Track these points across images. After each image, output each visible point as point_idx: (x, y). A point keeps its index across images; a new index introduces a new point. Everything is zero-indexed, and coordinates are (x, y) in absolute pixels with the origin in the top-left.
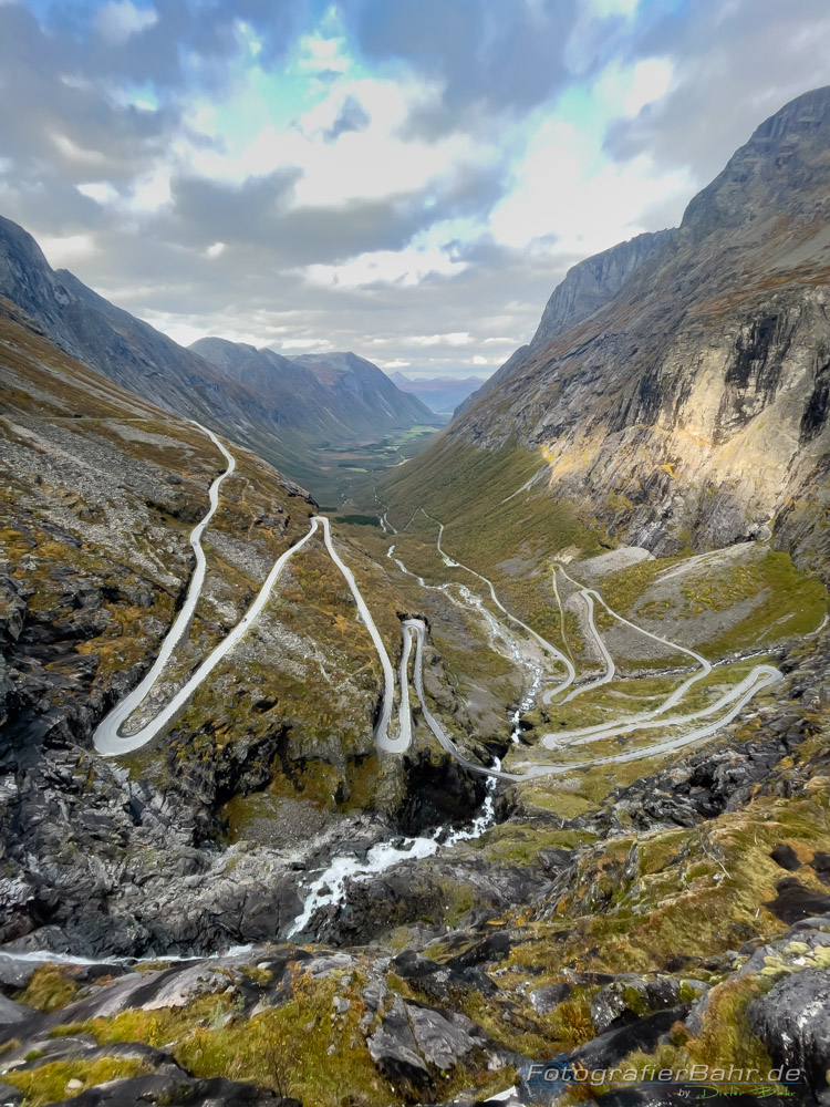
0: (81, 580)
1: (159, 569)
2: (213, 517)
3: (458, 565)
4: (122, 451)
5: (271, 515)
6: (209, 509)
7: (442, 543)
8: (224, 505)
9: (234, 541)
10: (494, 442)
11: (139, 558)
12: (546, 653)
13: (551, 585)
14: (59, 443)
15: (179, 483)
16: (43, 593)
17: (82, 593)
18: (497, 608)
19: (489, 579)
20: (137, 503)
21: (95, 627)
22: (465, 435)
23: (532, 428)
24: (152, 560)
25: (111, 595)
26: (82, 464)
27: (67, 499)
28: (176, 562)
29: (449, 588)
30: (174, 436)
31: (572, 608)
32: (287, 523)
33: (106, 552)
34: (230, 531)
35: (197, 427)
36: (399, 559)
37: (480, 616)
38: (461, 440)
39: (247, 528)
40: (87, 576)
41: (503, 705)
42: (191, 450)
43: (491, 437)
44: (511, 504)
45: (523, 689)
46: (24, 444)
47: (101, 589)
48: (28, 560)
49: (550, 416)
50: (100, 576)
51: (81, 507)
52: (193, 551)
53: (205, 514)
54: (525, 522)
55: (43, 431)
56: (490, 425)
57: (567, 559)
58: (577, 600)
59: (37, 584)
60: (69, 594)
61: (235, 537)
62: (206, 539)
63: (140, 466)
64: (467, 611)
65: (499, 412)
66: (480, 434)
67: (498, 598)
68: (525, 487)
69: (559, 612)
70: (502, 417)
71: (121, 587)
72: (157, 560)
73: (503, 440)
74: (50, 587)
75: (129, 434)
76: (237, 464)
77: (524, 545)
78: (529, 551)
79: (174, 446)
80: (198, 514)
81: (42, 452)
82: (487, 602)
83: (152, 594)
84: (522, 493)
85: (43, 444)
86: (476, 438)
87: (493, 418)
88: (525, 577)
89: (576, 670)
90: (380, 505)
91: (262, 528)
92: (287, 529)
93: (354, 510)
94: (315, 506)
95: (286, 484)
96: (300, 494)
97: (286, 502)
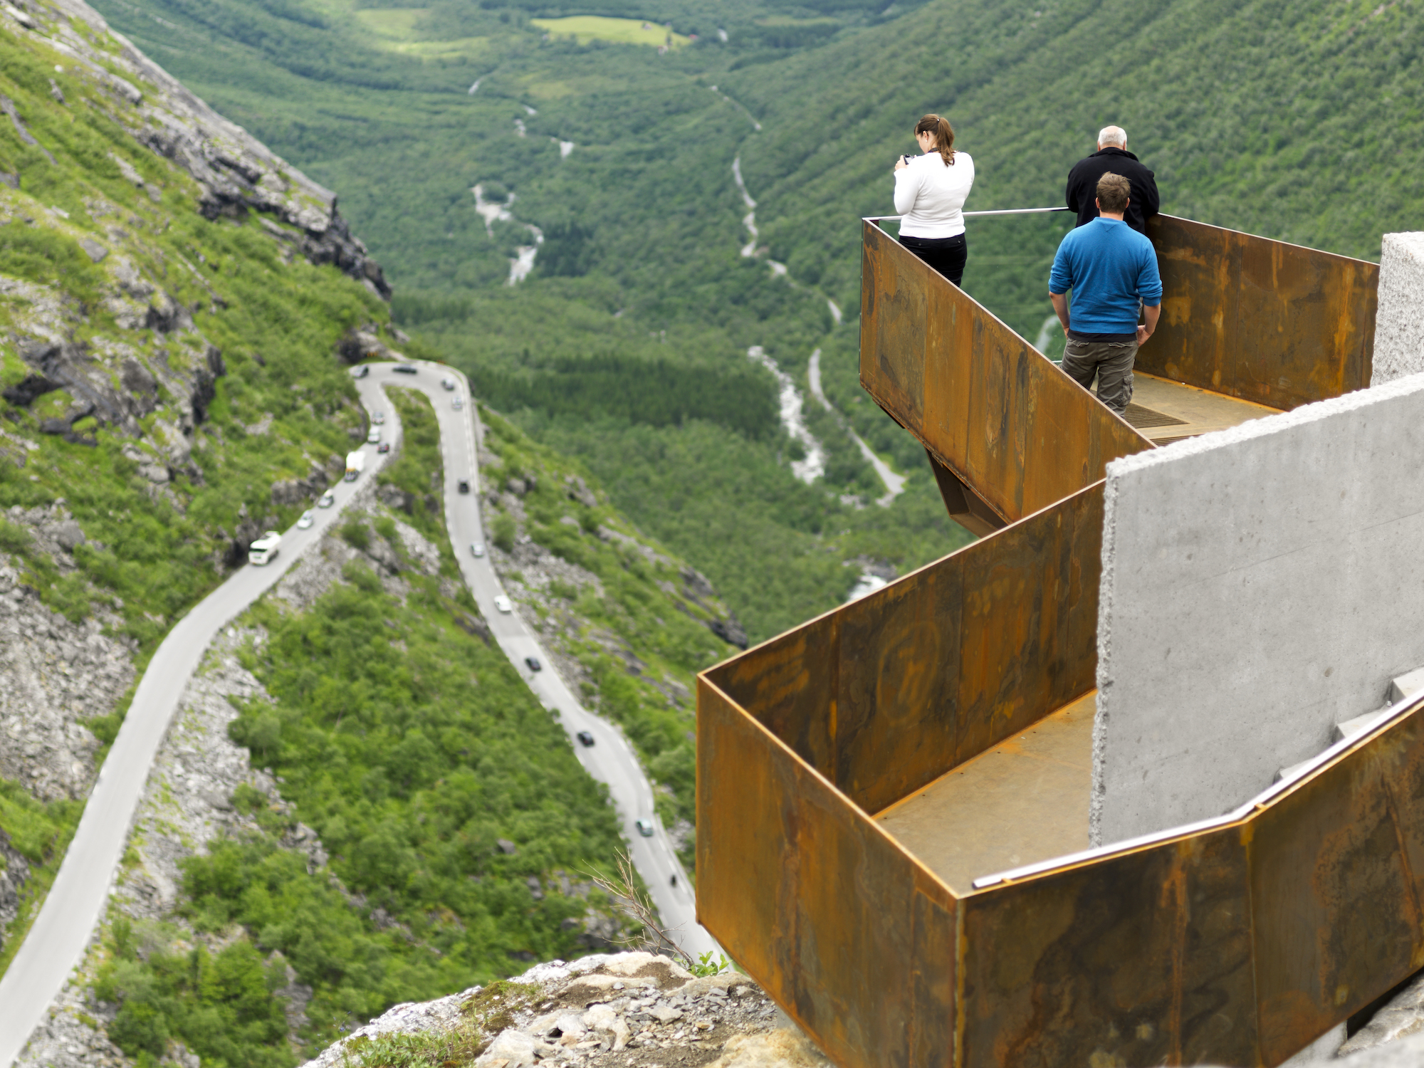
5: (102, 346)
32: (204, 397)
90: (780, 284)
91: (52, 431)
92: (202, 443)
93: (598, 317)
94: (369, 285)
95: (187, 129)
96: (273, 198)
97: (192, 255)
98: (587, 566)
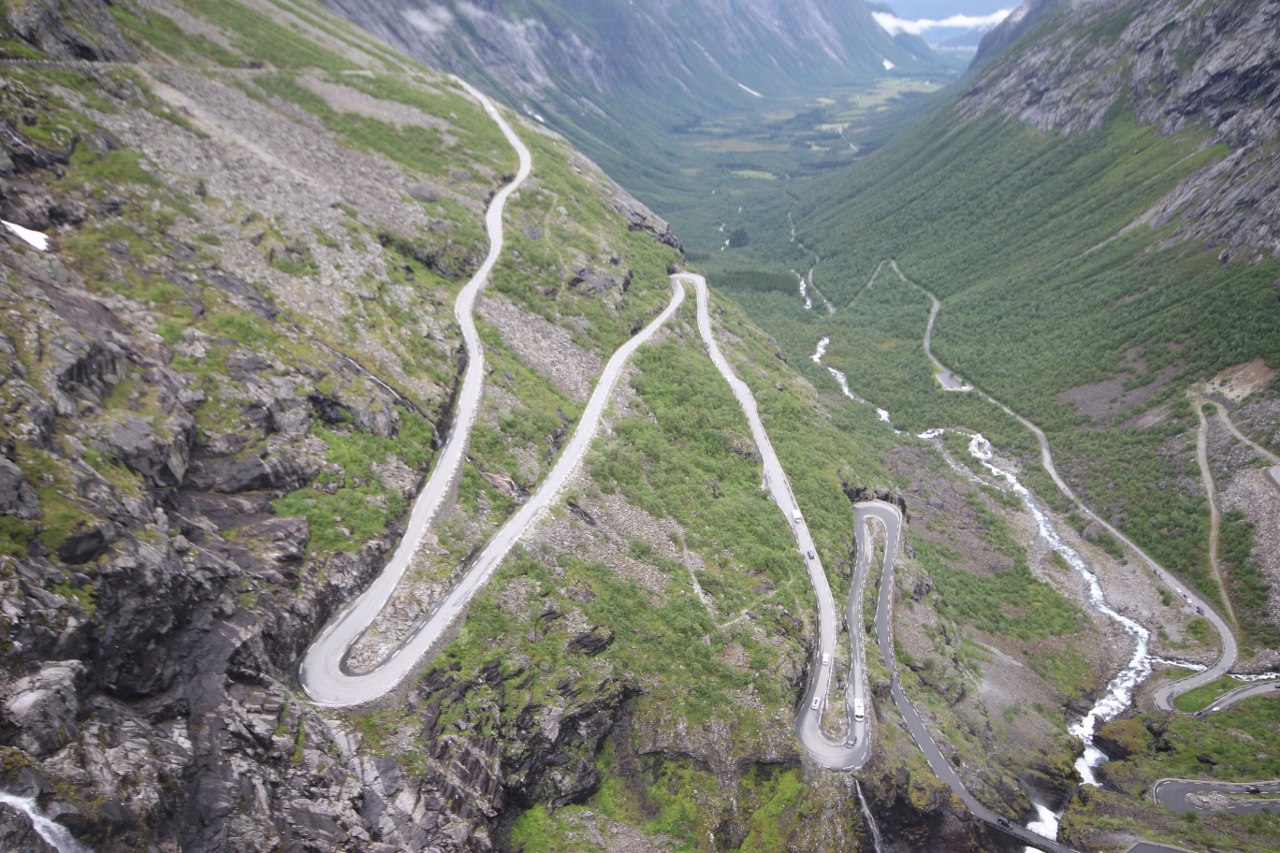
0: (277, 381)
1: (406, 365)
2: (494, 270)
3: (967, 388)
4: (331, 135)
5: (597, 268)
6: (487, 253)
7: (932, 338)
8: (513, 243)
9: (532, 316)
10: (1075, 113)
11: (370, 344)
12: (1167, 599)
13: (1193, 447)
14: (229, 117)
15: (432, 199)
16: (218, 401)
17: (281, 405)
18: (1055, 488)
19: (1037, 424)
20: (366, 237)
21: (302, 469)
22: (1006, 97)
23: (1174, 78)
24: (394, 350)
25: (326, 410)
26: (269, 159)
27: (251, 226)
28: (432, 353)
29: (944, 438)
30: (422, 105)
31: (1243, 505)
32: (627, 284)
33: (317, 328)
34: (523, 298)
35: (460, 88)
36: (839, 369)
37: (1013, 503)
38: (994, 110)
39: (554, 292)
40: (286, 373)
41: (1057, 698)
42: (453, 133)
43: (1068, 101)
44: (1105, 260)
45: (1104, 668)
46: (173, 118)
47: (313, 399)
48: (192, 340)
49: (1227, 47)
50: (307, 374)
51: (272, 242)
52: (459, 334)
53: (480, 263)
54: (1141, 301)
55: (202, 95)
56: (1068, 73)
57: (1237, 392)
58: (1257, 487)
59: (209, 383)
60: (256, 406)
61: (532, 307)
62: (482, 311)
63: (365, 163)
64: (984, 489)
65: (1094, 41)
66: (1040, 94)
67: (1058, 466)
68: (1144, 219)
69: (1206, 513)
70: (1099, 52)
71: (345, 397)
72: (402, 349)
73: (1098, 109)
74: (227, 390)
75: (344, 100)
76: (535, 162)
77: (1131, 354)
78: (1141, 367)
79: (424, 126)
80: (467, 261)
81: (203, 136)
82: (1031, 472)
83: (395, 414)
84: (1135, 234)
85: (203, 119)
86: (1030, 103)
87: (1079, 55)
88: (1128, 425)
89: (1240, 645)
90: (801, 251)
91: (582, 294)
92: (626, 298)
93: (746, 260)
94: (678, 251)
95: (625, 204)
96: (650, 225)
97: (625, 241)
98: (738, 335)
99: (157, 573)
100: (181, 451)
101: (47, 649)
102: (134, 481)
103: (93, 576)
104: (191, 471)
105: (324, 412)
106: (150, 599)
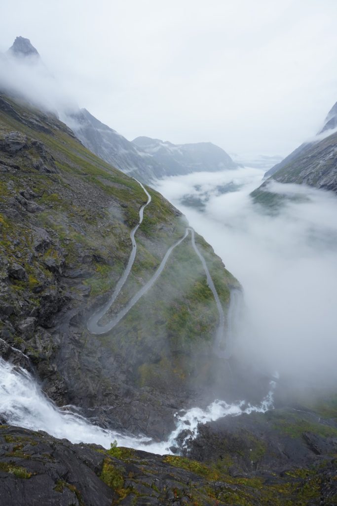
0: (86, 251)
4: (103, 191)
5: (166, 226)
8: (145, 219)
9: (149, 237)
17: (86, 257)
30: (125, 184)
39: (155, 231)
46: (66, 187)
50: (93, 249)
51: (87, 216)
53: (137, 224)
61: (150, 235)
62: (137, 235)
75: (106, 183)
76: (152, 199)
79: (125, 189)
80: (134, 223)
83: (114, 260)
99: (54, 297)
100: (62, 267)
101: (28, 314)
102: (50, 274)
103: (40, 297)
104: (64, 272)
105: (96, 259)
106: (52, 304)
